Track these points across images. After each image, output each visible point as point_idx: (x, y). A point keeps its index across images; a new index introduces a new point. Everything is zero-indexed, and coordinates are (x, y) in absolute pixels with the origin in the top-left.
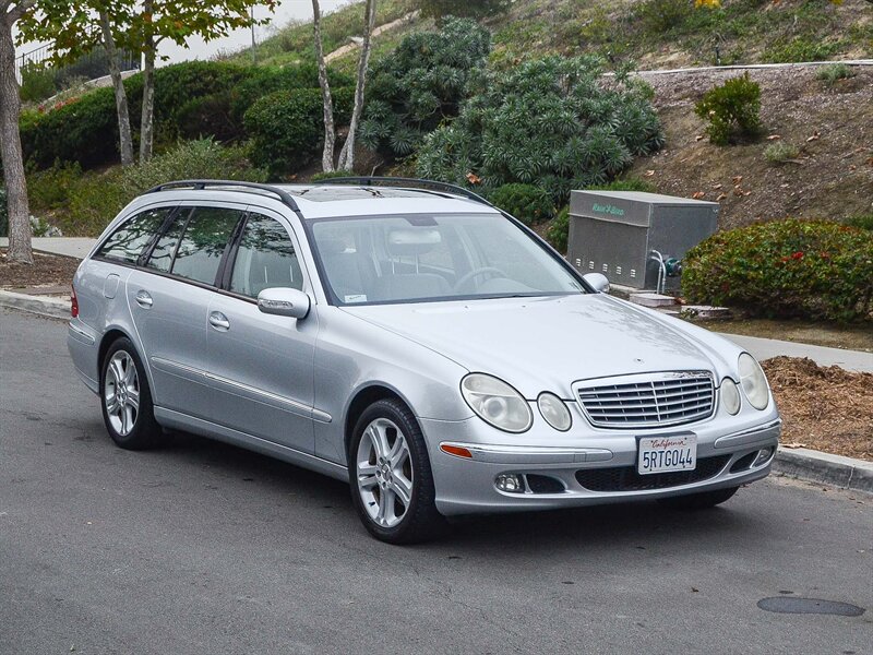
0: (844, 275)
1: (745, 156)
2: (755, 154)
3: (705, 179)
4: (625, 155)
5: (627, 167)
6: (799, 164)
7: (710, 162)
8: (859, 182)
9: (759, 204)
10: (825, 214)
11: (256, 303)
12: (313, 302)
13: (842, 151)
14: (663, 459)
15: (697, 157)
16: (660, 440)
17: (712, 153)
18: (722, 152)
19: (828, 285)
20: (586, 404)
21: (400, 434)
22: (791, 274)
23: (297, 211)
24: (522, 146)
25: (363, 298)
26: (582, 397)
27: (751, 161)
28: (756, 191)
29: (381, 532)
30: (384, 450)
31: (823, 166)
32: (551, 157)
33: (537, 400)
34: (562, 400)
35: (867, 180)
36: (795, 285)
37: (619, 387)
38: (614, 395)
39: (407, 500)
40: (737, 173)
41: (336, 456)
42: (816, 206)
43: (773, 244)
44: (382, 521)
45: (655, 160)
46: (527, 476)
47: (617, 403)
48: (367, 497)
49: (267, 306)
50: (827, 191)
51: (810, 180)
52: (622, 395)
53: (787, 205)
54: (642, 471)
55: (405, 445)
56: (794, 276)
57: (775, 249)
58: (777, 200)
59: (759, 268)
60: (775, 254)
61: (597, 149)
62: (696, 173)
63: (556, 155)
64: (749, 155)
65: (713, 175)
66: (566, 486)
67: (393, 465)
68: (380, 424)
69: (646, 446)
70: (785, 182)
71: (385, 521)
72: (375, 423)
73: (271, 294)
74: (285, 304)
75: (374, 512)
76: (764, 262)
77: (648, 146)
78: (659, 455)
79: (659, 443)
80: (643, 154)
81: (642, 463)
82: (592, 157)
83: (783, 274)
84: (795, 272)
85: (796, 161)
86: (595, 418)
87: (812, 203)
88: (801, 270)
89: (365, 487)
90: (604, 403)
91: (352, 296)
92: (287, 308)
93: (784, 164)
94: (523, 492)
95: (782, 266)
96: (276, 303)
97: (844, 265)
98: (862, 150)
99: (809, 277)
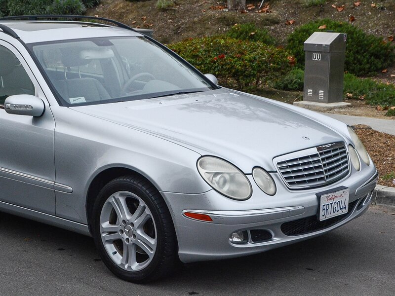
0: (252, 67)
1: (146, 7)
2: (150, 5)
3: (126, 18)
4: (83, 8)
5: (83, 13)
6: (175, 10)
7: (127, 10)
8: (210, 18)
9: (159, 30)
10: (195, 34)
11: (3, 108)
12: (47, 104)
13: (195, 3)
14: (332, 208)
15: (120, 8)
16: (331, 195)
17: (128, 5)
18: (133, 5)
19: (243, 72)
20: (283, 173)
21: (142, 203)
22: (220, 67)
23: (18, 38)
24: (29, 4)
25: (82, 100)
26: (281, 168)
27: (149, 9)
28: (156, 24)
29: (127, 275)
30: (125, 215)
31: (187, 10)
32: (45, 10)
33: (252, 174)
34: (267, 172)
35: (214, 17)
36: (223, 73)
37: (301, 159)
38: (298, 165)
39: (151, 253)
40: (143, 15)
41: (77, 217)
42: (190, 31)
43: (205, 51)
44: (126, 266)
45: (97, 10)
46: (251, 231)
47: (300, 171)
48: (110, 249)
49: (13, 109)
50: (194, 23)
51: (183, 18)
52: (303, 164)
53: (174, 30)
54: (322, 218)
55: (148, 211)
56: (222, 67)
57: (207, 53)
58: (168, 28)
59: (201, 64)
60: (209, 56)
61: (69, 5)
62: (121, 16)
63: (48, 8)
64: (147, 6)
65: (131, 16)
66: (273, 235)
67: (136, 226)
68: (121, 195)
69: (324, 201)
70: (170, 19)
71: (129, 267)
72: (117, 195)
73: (14, 100)
74: (27, 106)
75: (118, 259)
76: (203, 61)
77: (93, 3)
78: (330, 205)
79: (330, 197)
80: (90, 7)
81: (322, 213)
82: (66, 9)
83: (216, 67)
84: (223, 65)
85: (173, 8)
86: (290, 183)
87: (188, 29)
88: (226, 65)
89: (109, 242)
90: (294, 172)
91: (75, 99)
92: (28, 109)
93: (167, 10)
94: (246, 243)
95: (215, 63)
96: (21, 106)
97: (250, 61)
98: (206, 2)
99: (231, 68)
